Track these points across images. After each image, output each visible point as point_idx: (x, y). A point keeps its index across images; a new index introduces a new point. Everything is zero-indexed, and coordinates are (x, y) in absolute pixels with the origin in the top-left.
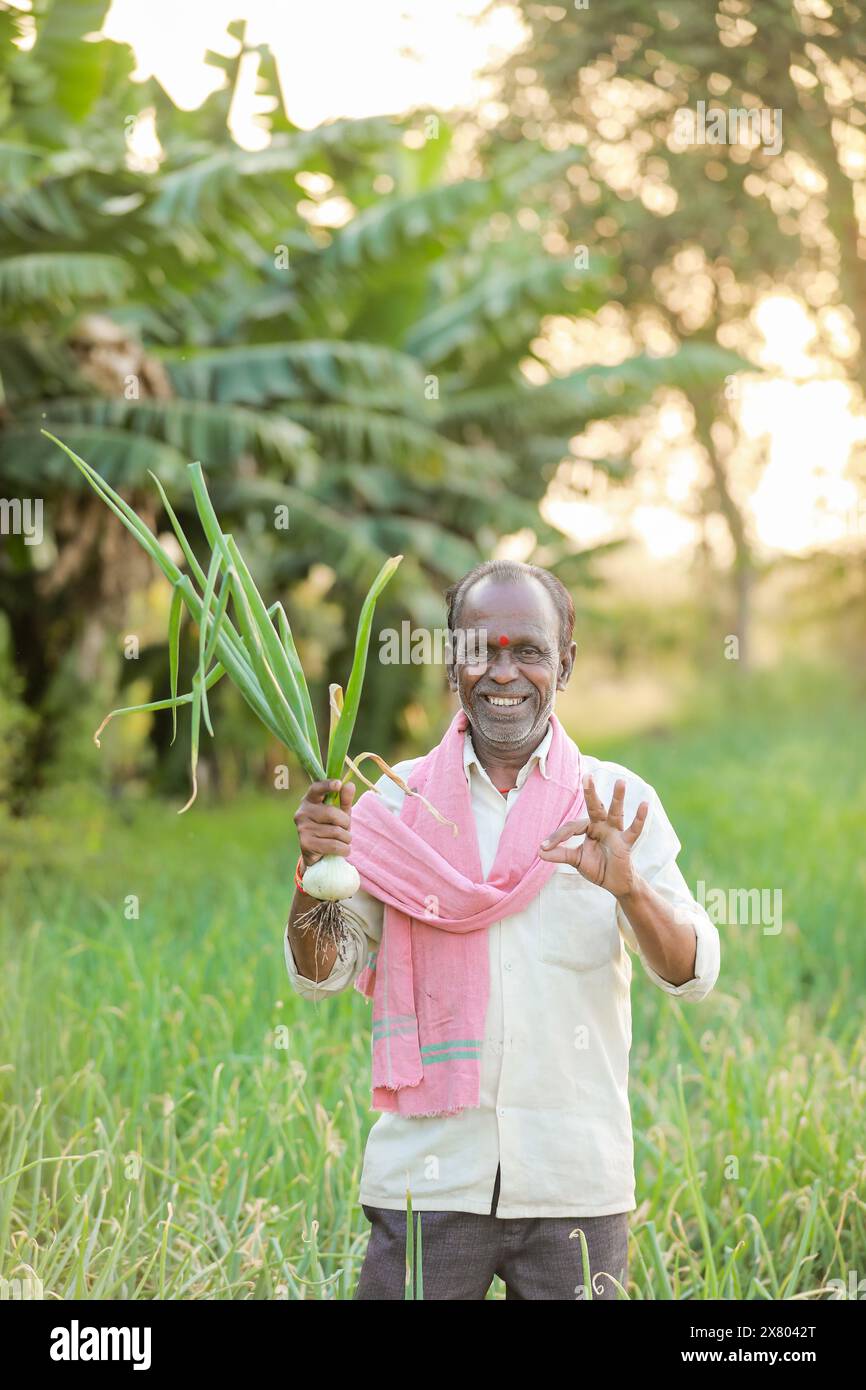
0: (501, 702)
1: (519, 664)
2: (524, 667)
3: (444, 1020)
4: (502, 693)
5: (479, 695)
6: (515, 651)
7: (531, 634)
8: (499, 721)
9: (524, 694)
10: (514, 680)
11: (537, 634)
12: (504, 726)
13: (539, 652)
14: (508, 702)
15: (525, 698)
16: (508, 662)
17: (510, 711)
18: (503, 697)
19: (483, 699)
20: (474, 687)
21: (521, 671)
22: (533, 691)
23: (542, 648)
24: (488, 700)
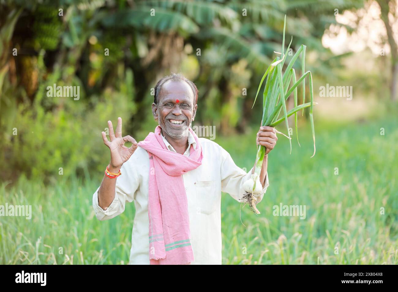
0: (176, 122)
1: (182, 109)
2: (184, 110)
3: (175, 234)
4: (176, 119)
5: (167, 120)
6: (180, 105)
7: (187, 99)
8: (175, 129)
9: (183, 120)
10: (181, 115)
11: (188, 100)
12: (177, 131)
13: (189, 106)
14: (178, 122)
15: (183, 121)
16: (179, 108)
17: (179, 126)
18: (176, 120)
19: (168, 121)
20: (166, 117)
21: (182, 112)
22: (186, 119)
23: (190, 105)
24: (170, 122)
